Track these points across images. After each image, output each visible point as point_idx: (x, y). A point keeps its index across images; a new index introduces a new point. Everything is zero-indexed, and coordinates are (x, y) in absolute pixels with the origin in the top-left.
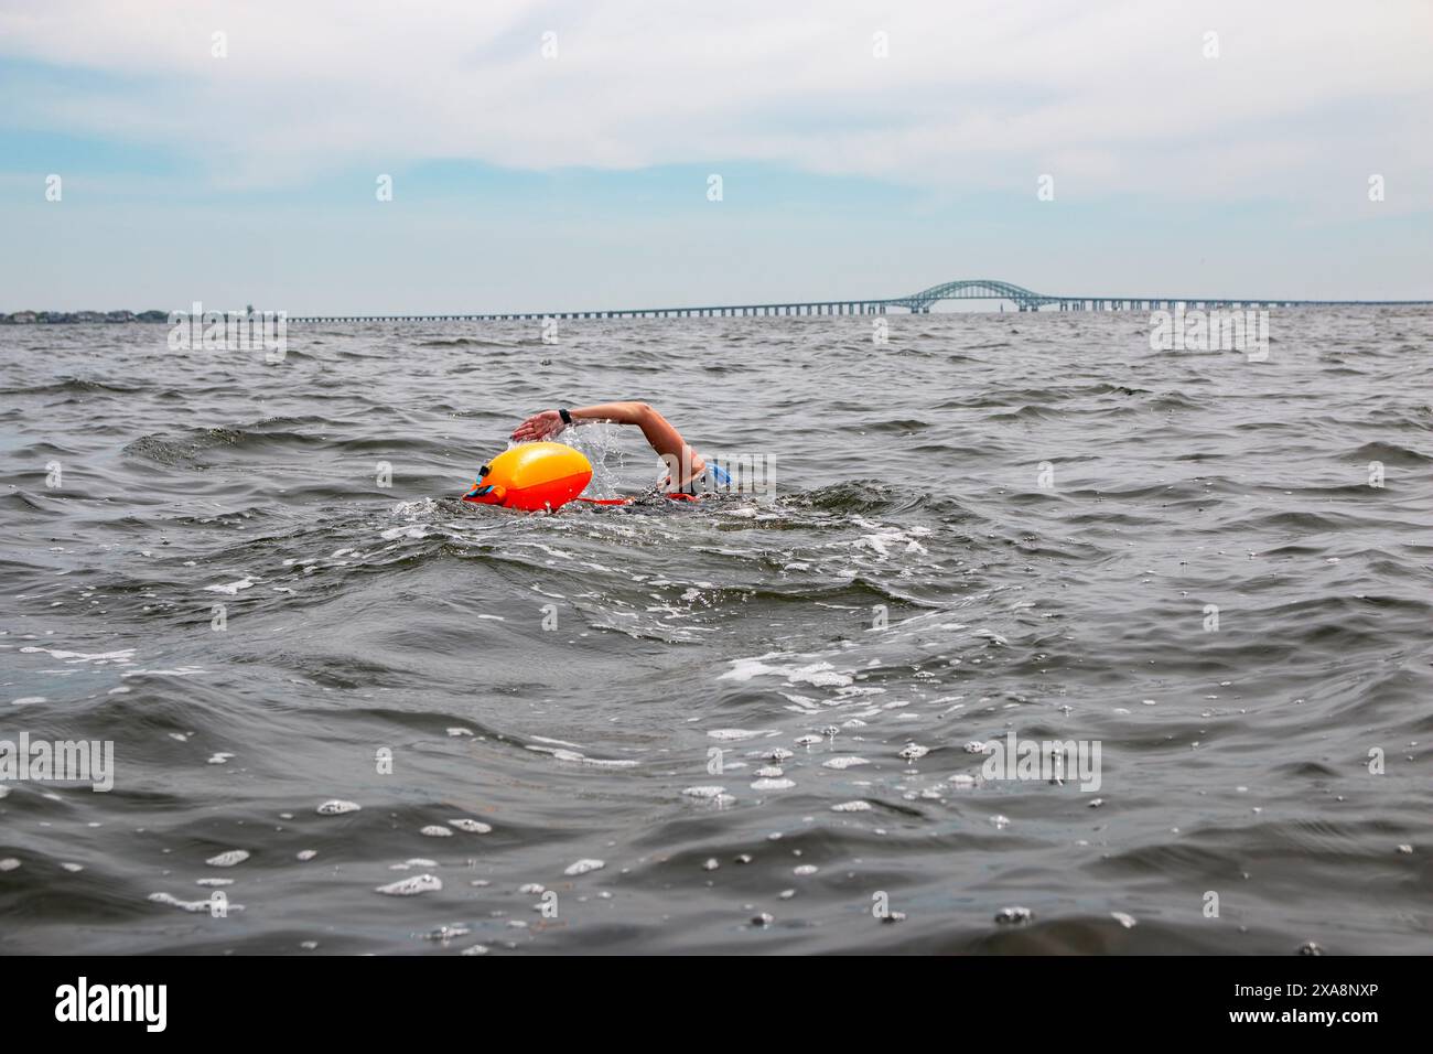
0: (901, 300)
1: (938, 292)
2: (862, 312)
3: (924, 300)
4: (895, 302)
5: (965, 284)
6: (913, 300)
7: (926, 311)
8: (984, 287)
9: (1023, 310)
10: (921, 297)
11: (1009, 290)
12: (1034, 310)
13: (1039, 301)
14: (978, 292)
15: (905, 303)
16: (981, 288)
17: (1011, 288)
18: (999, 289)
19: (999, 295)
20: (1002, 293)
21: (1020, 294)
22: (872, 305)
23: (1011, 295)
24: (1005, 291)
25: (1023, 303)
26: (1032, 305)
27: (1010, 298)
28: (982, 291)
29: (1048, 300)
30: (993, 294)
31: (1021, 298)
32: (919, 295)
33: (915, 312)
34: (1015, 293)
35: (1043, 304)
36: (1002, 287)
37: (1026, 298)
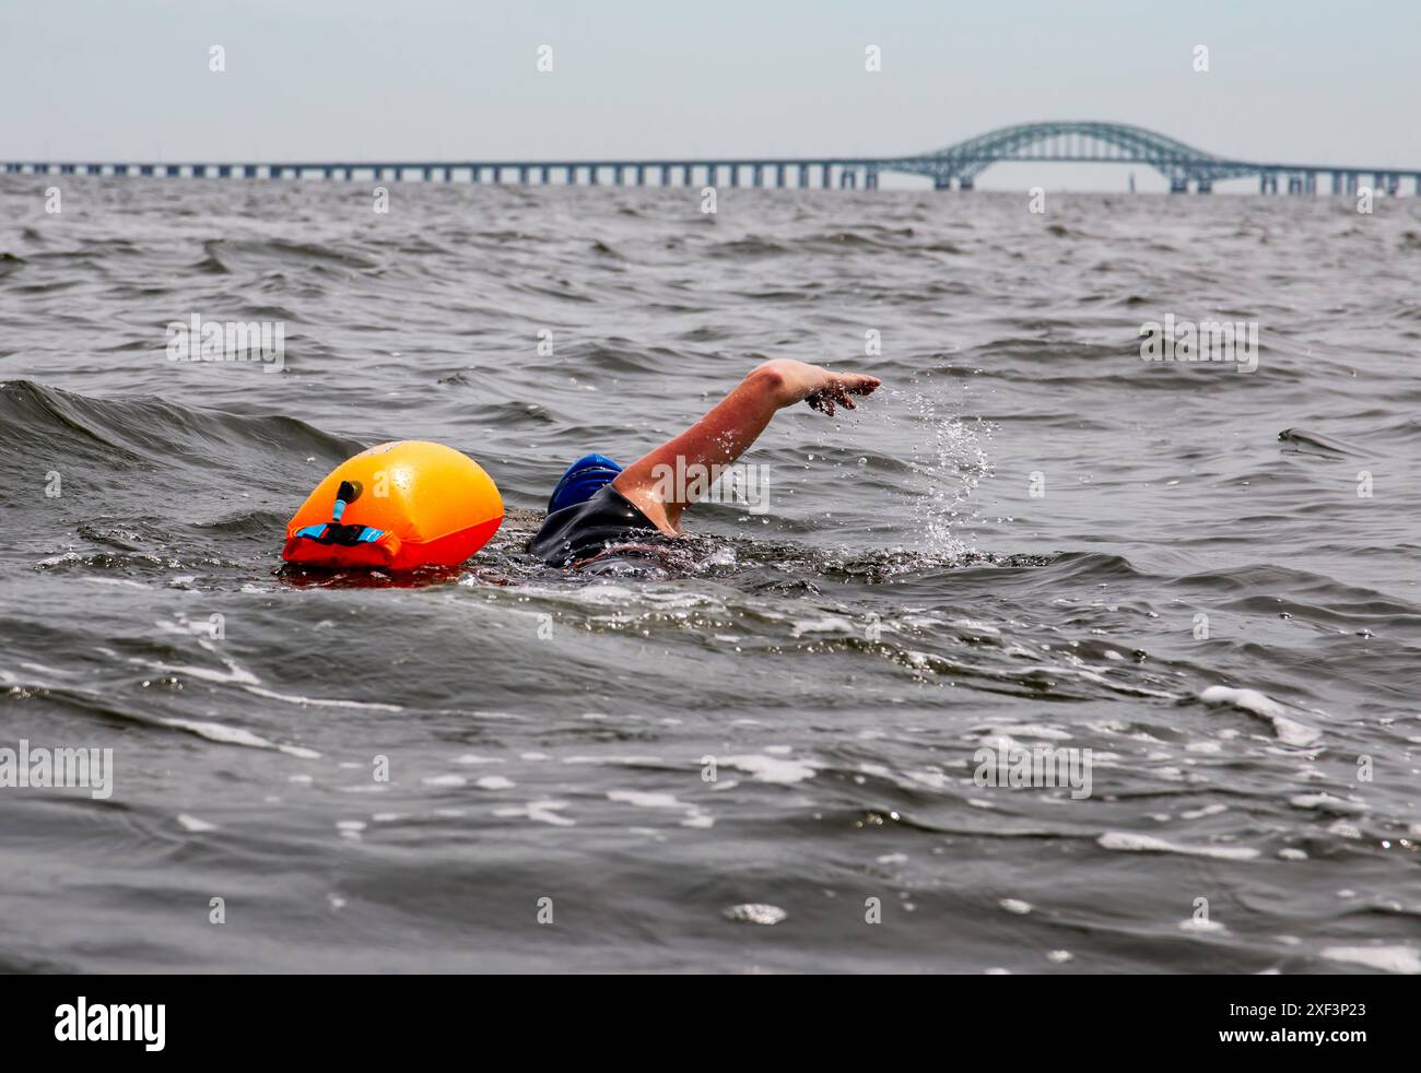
0: (912, 160)
1: (992, 146)
2: (826, 182)
3: (965, 159)
4: (899, 164)
5: (1056, 129)
6: (938, 159)
7: (966, 186)
8: (1096, 135)
9: (1178, 188)
10: (956, 154)
11: (1149, 145)
12: (1205, 189)
13: (1215, 170)
14: (1082, 146)
15: (921, 166)
16: (1089, 140)
17: (1155, 140)
18: (1128, 142)
19: (1127, 154)
20: (1135, 151)
21: (1173, 153)
22: (850, 168)
23: (1154, 155)
24: (1141, 148)
25: (1180, 173)
26: (1199, 178)
27: (1151, 162)
28: (1090, 145)
29: (1236, 168)
30: (1115, 151)
31: (1175, 163)
32: (951, 150)
33: (941, 186)
34: (1161, 150)
35: (1224, 176)
36: (1135, 138)
37: (1187, 164)
